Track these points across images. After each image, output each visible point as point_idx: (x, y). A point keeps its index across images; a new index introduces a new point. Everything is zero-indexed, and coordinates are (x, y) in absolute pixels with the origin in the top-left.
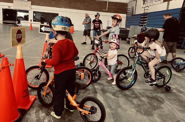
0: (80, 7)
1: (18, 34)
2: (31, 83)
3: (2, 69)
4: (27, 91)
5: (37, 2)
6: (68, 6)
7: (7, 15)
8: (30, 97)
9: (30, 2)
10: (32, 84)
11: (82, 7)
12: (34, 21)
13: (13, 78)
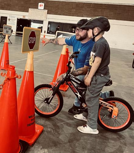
0: (108, 15)
1: (32, 38)
2: (38, 107)
3: (7, 80)
4: (33, 118)
5: (54, 11)
6: (93, 14)
7: (21, 26)
8: (36, 126)
9: (46, 11)
10: (40, 108)
11: (112, 16)
12: (48, 33)
13: (19, 96)
